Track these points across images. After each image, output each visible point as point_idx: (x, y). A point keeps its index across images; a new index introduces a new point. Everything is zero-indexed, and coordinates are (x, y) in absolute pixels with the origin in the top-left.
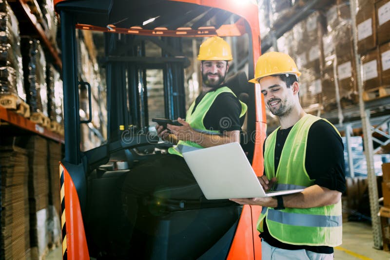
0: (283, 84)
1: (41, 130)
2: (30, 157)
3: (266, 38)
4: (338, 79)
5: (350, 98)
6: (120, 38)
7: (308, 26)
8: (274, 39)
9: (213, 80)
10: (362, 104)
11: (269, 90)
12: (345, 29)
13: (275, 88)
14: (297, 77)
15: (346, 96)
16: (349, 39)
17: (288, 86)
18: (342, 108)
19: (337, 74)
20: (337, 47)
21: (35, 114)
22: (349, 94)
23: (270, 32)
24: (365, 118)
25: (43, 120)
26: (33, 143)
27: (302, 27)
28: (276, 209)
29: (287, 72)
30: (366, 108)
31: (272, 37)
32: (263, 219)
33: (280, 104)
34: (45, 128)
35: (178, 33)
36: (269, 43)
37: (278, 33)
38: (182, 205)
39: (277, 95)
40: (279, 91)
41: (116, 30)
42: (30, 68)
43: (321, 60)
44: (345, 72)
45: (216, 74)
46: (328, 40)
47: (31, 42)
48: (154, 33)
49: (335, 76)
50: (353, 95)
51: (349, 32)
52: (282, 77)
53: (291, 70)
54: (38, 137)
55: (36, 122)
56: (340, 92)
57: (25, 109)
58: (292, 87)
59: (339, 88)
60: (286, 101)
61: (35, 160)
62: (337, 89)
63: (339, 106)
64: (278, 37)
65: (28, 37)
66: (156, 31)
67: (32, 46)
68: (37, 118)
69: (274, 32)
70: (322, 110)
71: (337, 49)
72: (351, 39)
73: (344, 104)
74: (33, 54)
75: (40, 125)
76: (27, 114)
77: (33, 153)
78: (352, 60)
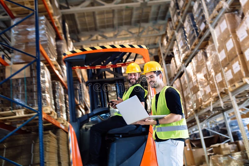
0: (155, 75)
1: (63, 127)
2: (58, 140)
3: (180, 68)
4: (217, 83)
5: (224, 92)
6: (93, 71)
7: (199, 58)
8: (184, 68)
9: (133, 82)
10: (230, 94)
11: (149, 78)
12: (215, 56)
13: (152, 77)
14: (161, 72)
15: (222, 91)
16: (218, 61)
17: (157, 76)
18: (222, 98)
19: (216, 81)
20: (213, 66)
21: (60, 118)
22: (223, 90)
23: (182, 65)
24: (233, 101)
25: (64, 121)
26: (59, 133)
27: (196, 59)
28: (156, 125)
29: (157, 70)
30: (232, 95)
31: (183, 67)
32: (155, 133)
33: (154, 83)
34: (65, 126)
35: (117, 66)
36: (182, 70)
37: (186, 64)
38: (121, 136)
39: (152, 79)
40: (154, 78)
41: (90, 68)
42: (56, 96)
43: (207, 74)
44: (219, 78)
45: (134, 79)
46: (209, 63)
47: (56, 83)
48: (107, 67)
49: (215, 81)
50: (225, 90)
51: (217, 57)
52: (155, 72)
53: (158, 69)
54: (61, 129)
55: (60, 122)
56: (219, 89)
57: (55, 114)
58: (159, 76)
59: (218, 87)
60: (156, 82)
61: (61, 142)
62: (217, 88)
63: (220, 97)
64: (186, 66)
65: (55, 81)
66: (107, 66)
67: (57, 85)
68: (61, 120)
69: (183, 64)
70: (213, 101)
71: (213, 67)
72: (219, 61)
73: (222, 95)
74: (58, 89)
75: (62, 124)
76: (56, 117)
77: (59, 138)
78: (221, 71)
